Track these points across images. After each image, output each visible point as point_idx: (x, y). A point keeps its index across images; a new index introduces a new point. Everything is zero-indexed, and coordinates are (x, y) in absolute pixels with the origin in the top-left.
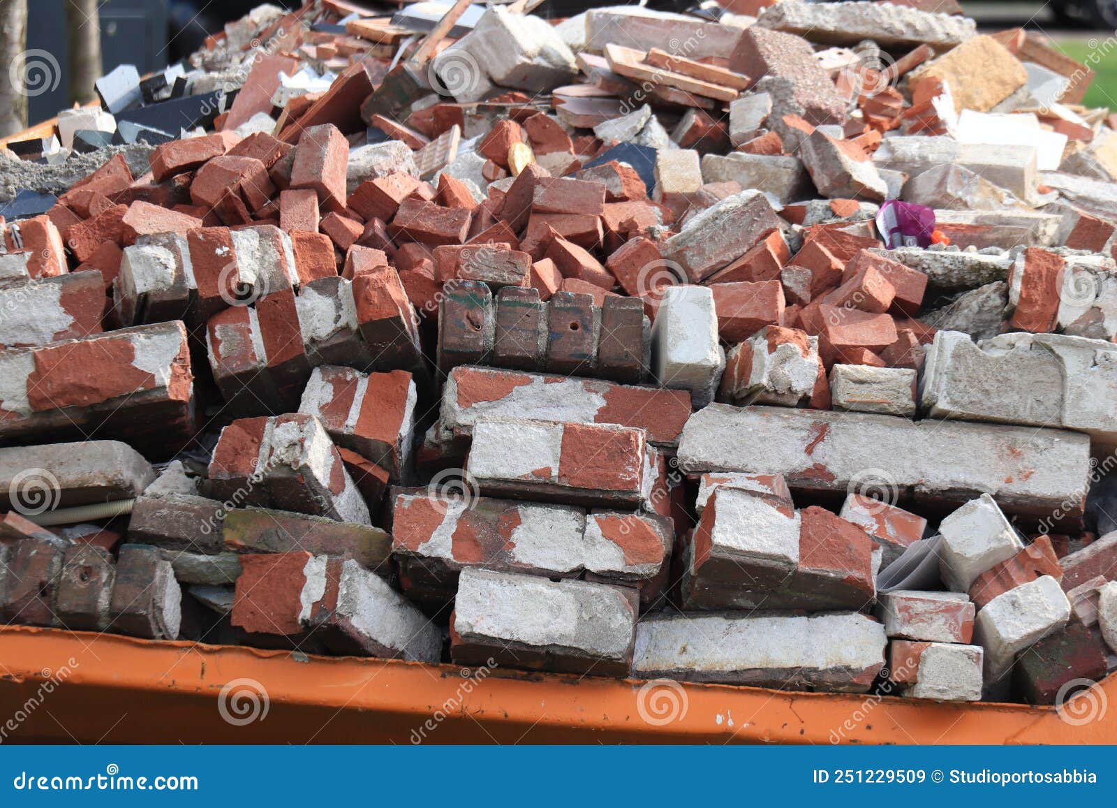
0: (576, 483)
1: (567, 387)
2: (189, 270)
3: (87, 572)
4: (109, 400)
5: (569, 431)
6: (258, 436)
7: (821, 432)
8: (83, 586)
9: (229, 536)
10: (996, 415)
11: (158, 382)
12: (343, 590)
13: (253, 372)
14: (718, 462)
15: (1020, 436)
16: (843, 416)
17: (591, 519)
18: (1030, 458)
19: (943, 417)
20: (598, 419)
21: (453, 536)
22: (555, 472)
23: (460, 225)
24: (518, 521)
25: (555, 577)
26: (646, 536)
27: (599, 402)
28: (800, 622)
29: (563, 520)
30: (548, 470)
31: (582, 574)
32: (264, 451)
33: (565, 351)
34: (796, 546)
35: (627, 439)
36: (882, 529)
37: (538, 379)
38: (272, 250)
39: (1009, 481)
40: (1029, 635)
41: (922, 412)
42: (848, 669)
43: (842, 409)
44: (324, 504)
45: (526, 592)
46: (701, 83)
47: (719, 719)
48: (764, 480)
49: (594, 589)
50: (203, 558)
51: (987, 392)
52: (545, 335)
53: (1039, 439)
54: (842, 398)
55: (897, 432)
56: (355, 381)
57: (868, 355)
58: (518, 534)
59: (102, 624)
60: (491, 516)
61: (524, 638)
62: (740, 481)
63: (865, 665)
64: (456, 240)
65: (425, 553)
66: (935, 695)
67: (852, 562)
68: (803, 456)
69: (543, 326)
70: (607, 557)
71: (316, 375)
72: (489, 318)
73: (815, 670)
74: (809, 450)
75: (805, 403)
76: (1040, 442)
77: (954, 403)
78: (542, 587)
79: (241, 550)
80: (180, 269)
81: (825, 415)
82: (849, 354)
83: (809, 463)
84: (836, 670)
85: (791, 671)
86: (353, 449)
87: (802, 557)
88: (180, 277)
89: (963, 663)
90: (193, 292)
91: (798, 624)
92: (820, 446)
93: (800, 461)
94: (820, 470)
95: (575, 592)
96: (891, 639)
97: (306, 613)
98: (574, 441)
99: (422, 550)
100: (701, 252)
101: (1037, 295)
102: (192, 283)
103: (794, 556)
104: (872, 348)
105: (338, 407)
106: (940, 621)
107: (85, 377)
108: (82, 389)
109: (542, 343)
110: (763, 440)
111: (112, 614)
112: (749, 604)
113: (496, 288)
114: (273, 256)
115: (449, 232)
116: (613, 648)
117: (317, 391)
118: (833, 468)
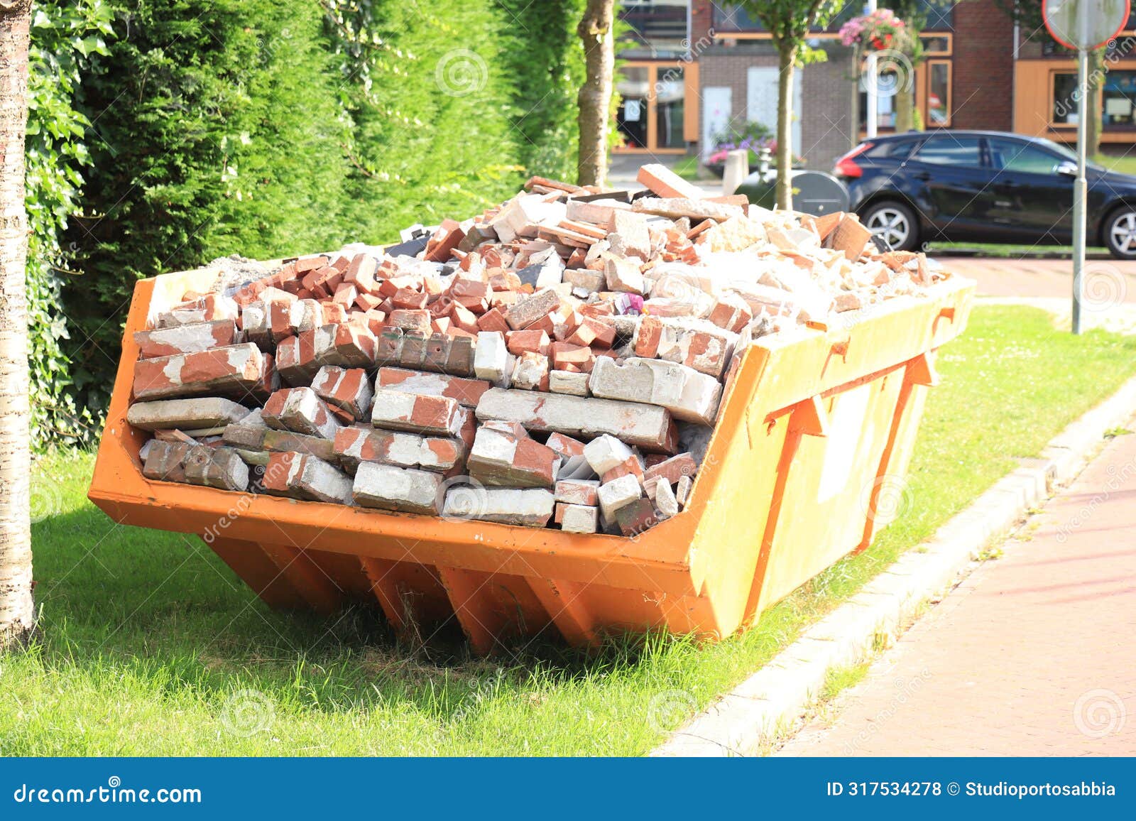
0: (418, 423)
1: (432, 378)
2: (269, 320)
3: (200, 459)
4: (216, 379)
5: (418, 399)
6: (285, 396)
7: (542, 403)
8: (198, 465)
9: (266, 443)
10: (620, 397)
11: (238, 371)
12: (305, 470)
13: (293, 368)
14: (493, 415)
15: (631, 407)
16: (552, 395)
17: (425, 440)
18: (635, 417)
19: (598, 397)
20: (443, 394)
21: (363, 447)
22: (409, 418)
23: (421, 301)
24: (392, 441)
25: (404, 467)
26: (449, 450)
27: (445, 385)
28: (519, 492)
29: (412, 440)
30: (406, 417)
31: (418, 467)
32: (286, 404)
33: (433, 361)
34: (513, 457)
35: (444, 403)
36: (565, 450)
37: (418, 374)
38: (310, 311)
39: (624, 428)
40: (618, 503)
41: (589, 395)
42: (535, 516)
43: (550, 391)
44: (312, 429)
45: (388, 474)
46: (583, 236)
47: (477, 537)
48: (511, 425)
49: (420, 473)
50: (255, 453)
51: (616, 386)
52: (425, 353)
53: (640, 409)
54: (551, 387)
55: (576, 403)
56: (339, 372)
57: (570, 367)
58: (392, 447)
59: (206, 482)
60: (381, 438)
61: (384, 496)
62: (499, 425)
63: (543, 514)
64: (418, 308)
65: (347, 454)
66: (570, 530)
67: (539, 465)
68: (532, 413)
69: (424, 349)
70: (430, 459)
71: (322, 370)
72: (400, 345)
73: (521, 515)
74: (536, 411)
75: (536, 388)
76: (640, 410)
77: (601, 391)
78: (397, 472)
79: (271, 450)
80: (264, 319)
81: (544, 395)
82: (561, 366)
83: (535, 417)
84: (530, 516)
85: (511, 516)
86: (335, 405)
87: (514, 462)
88: (264, 322)
89: (584, 515)
90: (270, 330)
91: (518, 493)
92: (541, 409)
93: (530, 416)
94: (539, 421)
95: (411, 475)
96: (556, 502)
97: (290, 481)
98: (421, 404)
99: (346, 452)
100: (519, 316)
101: (646, 340)
102: (269, 325)
103: (510, 461)
104: (573, 363)
105: (329, 384)
106: (578, 494)
107: (204, 368)
108: (203, 373)
109: (422, 357)
110: (514, 405)
111: (209, 478)
112: (497, 483)
113: (405, 331)
114: (310, 313)
115: (416, 304)
116: (426, 501)
117: (321, 377)
118: (545, 420)
